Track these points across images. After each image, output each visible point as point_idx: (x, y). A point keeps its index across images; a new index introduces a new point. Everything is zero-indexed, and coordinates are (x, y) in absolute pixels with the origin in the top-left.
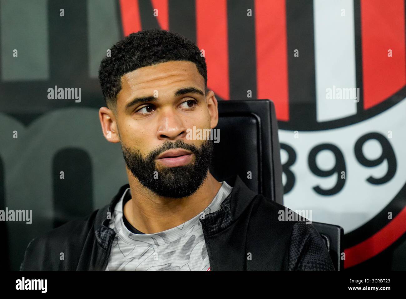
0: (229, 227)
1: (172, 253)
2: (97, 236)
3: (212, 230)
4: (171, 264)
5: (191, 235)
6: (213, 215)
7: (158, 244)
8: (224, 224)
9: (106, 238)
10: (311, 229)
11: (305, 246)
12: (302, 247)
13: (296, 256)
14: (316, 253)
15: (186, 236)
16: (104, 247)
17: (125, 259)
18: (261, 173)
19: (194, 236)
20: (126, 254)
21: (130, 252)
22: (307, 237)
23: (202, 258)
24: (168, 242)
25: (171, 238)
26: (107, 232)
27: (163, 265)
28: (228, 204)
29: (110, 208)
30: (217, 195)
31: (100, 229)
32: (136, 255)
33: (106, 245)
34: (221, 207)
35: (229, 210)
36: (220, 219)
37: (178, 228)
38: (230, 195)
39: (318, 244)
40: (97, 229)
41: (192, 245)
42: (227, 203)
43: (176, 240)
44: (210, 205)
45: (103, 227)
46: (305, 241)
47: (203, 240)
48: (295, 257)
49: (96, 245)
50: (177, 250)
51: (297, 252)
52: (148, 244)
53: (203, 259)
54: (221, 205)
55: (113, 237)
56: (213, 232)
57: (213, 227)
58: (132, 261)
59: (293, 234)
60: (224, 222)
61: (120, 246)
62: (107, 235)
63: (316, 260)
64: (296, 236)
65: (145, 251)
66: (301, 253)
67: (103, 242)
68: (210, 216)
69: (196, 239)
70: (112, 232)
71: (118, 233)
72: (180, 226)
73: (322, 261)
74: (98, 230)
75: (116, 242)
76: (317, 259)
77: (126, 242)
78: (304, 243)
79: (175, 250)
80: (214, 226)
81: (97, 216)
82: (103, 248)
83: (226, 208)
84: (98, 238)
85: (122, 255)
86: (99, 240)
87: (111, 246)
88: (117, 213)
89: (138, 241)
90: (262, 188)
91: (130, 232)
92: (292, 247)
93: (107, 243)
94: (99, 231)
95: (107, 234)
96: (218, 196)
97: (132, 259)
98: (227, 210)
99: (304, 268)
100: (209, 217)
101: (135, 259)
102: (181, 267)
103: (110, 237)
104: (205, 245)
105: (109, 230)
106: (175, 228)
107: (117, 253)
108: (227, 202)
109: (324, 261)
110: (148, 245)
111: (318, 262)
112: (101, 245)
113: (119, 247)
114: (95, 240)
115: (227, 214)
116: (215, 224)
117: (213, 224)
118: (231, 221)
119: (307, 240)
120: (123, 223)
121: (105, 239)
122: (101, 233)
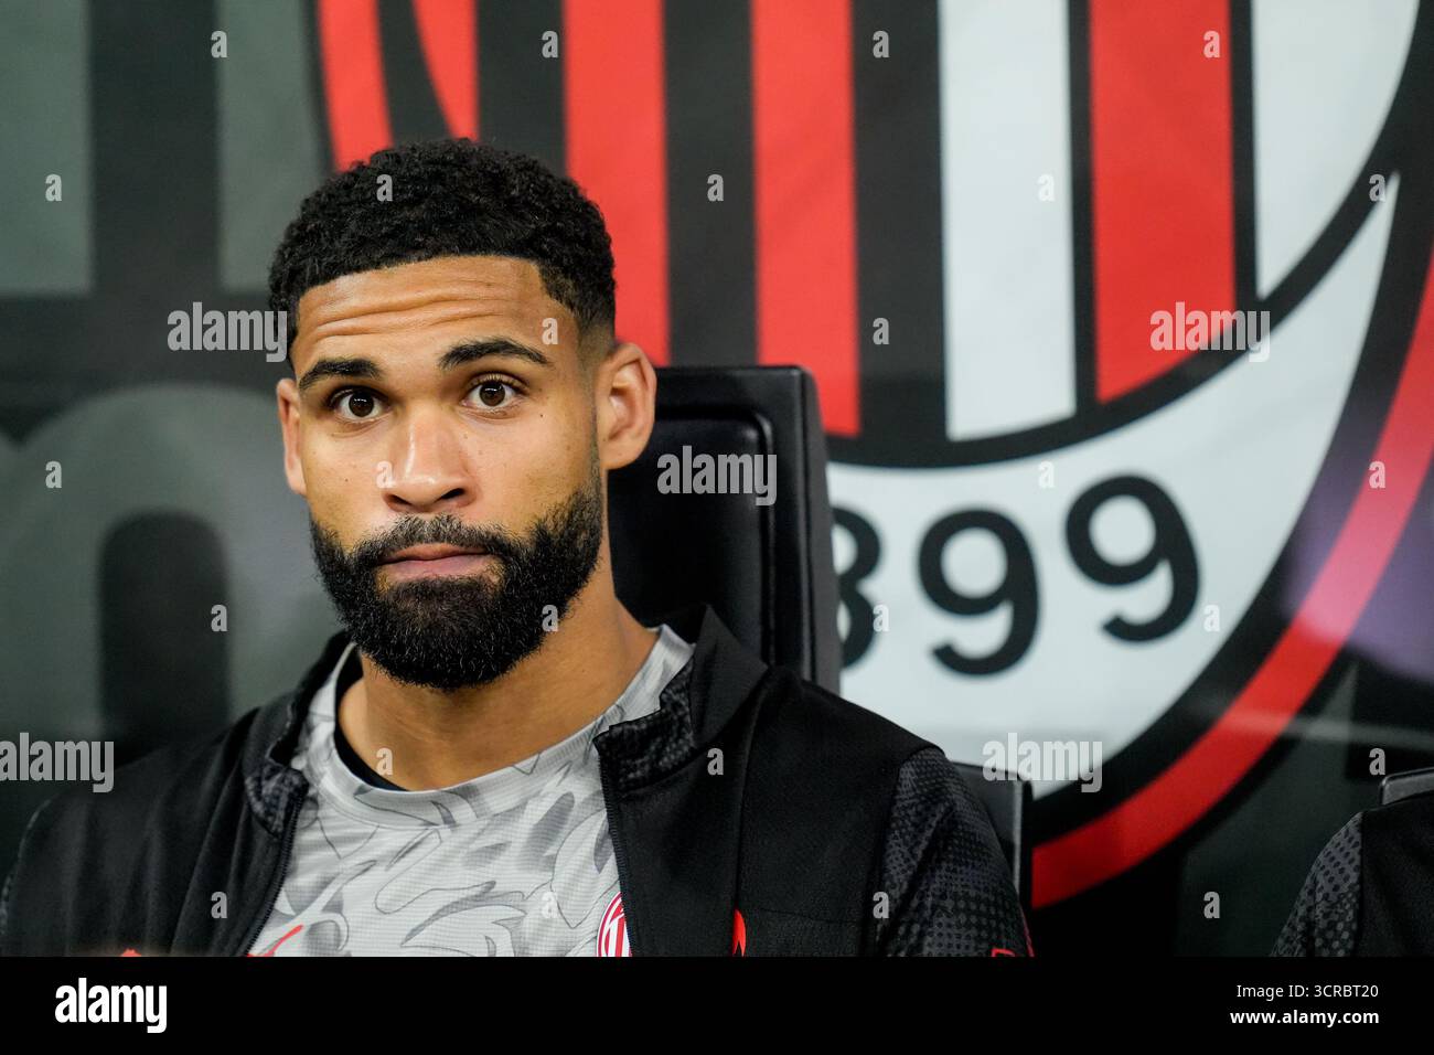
0: (684, 770)
1: (498, 848)
2: (251, 794)
3: (631, 776)
4: (493, 884)
5: (561, 792)
6: (635, 727)
7: (454, 822)
8: (669, 758)
9: (278, 798)
10: (952, 785)
11: (933, 840)
12: (924, 844)
13: (904, 871)
14: (967, 864)
15: (544, 796)
16: (271, 826)
17: (341, 866)
18: (772, 602)
19: (569, 794)
20: (342, 850)
21: (358, 845)
22: (943, 810)
23: (594, 867)
24: (486, 814)
25: (495, 802)
26: (282, 781)
27: (468, 888)
28: (683, 695)
29: (293, 706)
30: (645, 668)
31: (261, 771)
32: (379, 853)
33: (277, 823)
34: (662, 704)
35: (686, 714)
36: (659, 740)
37: (519, 770)
38: (687, 664)
39: (973, 834)
40: (253, 771)
41: (562, 823)
42: (678, 692)
43: (511, 807)
44: (622, 697)
45: (270, 763)
46: (934, 824)
47: (599, 811)
48: (902, 877)
49: (248, 820)
50: (513, 840)
51: (907, 860)
52: (420, 822)
53: (600, 870)
54: (660, 697)
55: (302, 796)
56: (635, 780)
57: (635, 765)
58: (367, 873)
59: (897, 797)
60: (668, 749)
61: (326, 824)
62: (281, 791)
63: (966, 886)
64: (906, 803)
65: (409, 843)
66: (920, 864)
67: (268, 813)
68: (629, 730)
69: (576, 804)
70: (296, 780)
71: (319, 782)
72: (526, 764)
73: (986, 890)
74: (257, 774)
75: (311, 813)
76: (969, 884)
77: (346, 813)
78: (932, 830)
79: (509, 839)
80: (639, 761)
81: (254, 730)
82: (269, 831)
83: (676, 706)
84: (254, 800)
85: (333, 853)
86: (258, 807)
87: (295, 823)
88: (315, 720)
89: (386, 810)
90: (772, 649)
91: (359, 782)
92: (892, 842)
93: (281, 814)
94: (259, 780)
95: (282, 786)
96: (648, 669)
97: (367, 866)
98: (680, 713)
99: (930, 911)
100: (622, 733)
101: (375, 868)
102: (526, 895)
103: (291, 796)
104: (606, 824)
105: (290, 775)
106: (509, 770)
107: (317, 846)
108: (679, 687)
109: (991, 888)
110: (421, 825)
111: (973, 893)
112: (264, 824)
113: (322, 829)
114: (245, 807)
115: (678, 724)
116: (642, 757)
117: (634, 758)
118: (691, 749)
119: (942, 819)
120: (335, 752)
121: (274, 801)
122: (264, 783)
